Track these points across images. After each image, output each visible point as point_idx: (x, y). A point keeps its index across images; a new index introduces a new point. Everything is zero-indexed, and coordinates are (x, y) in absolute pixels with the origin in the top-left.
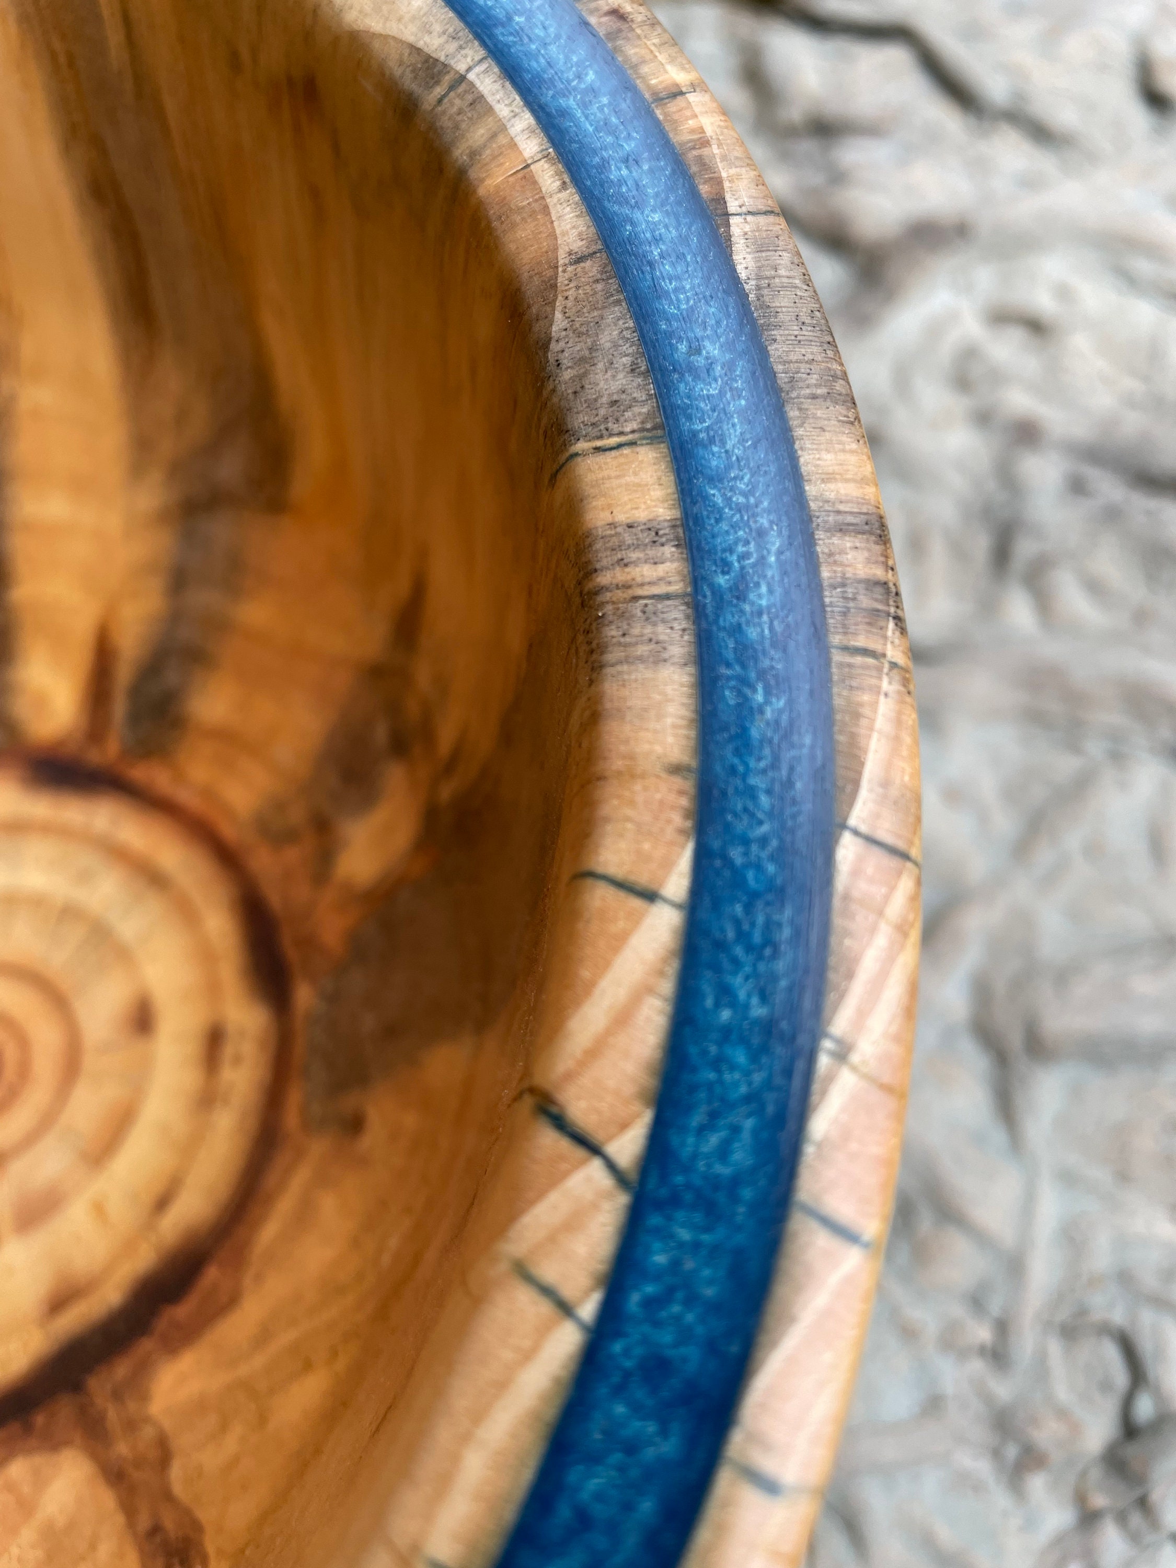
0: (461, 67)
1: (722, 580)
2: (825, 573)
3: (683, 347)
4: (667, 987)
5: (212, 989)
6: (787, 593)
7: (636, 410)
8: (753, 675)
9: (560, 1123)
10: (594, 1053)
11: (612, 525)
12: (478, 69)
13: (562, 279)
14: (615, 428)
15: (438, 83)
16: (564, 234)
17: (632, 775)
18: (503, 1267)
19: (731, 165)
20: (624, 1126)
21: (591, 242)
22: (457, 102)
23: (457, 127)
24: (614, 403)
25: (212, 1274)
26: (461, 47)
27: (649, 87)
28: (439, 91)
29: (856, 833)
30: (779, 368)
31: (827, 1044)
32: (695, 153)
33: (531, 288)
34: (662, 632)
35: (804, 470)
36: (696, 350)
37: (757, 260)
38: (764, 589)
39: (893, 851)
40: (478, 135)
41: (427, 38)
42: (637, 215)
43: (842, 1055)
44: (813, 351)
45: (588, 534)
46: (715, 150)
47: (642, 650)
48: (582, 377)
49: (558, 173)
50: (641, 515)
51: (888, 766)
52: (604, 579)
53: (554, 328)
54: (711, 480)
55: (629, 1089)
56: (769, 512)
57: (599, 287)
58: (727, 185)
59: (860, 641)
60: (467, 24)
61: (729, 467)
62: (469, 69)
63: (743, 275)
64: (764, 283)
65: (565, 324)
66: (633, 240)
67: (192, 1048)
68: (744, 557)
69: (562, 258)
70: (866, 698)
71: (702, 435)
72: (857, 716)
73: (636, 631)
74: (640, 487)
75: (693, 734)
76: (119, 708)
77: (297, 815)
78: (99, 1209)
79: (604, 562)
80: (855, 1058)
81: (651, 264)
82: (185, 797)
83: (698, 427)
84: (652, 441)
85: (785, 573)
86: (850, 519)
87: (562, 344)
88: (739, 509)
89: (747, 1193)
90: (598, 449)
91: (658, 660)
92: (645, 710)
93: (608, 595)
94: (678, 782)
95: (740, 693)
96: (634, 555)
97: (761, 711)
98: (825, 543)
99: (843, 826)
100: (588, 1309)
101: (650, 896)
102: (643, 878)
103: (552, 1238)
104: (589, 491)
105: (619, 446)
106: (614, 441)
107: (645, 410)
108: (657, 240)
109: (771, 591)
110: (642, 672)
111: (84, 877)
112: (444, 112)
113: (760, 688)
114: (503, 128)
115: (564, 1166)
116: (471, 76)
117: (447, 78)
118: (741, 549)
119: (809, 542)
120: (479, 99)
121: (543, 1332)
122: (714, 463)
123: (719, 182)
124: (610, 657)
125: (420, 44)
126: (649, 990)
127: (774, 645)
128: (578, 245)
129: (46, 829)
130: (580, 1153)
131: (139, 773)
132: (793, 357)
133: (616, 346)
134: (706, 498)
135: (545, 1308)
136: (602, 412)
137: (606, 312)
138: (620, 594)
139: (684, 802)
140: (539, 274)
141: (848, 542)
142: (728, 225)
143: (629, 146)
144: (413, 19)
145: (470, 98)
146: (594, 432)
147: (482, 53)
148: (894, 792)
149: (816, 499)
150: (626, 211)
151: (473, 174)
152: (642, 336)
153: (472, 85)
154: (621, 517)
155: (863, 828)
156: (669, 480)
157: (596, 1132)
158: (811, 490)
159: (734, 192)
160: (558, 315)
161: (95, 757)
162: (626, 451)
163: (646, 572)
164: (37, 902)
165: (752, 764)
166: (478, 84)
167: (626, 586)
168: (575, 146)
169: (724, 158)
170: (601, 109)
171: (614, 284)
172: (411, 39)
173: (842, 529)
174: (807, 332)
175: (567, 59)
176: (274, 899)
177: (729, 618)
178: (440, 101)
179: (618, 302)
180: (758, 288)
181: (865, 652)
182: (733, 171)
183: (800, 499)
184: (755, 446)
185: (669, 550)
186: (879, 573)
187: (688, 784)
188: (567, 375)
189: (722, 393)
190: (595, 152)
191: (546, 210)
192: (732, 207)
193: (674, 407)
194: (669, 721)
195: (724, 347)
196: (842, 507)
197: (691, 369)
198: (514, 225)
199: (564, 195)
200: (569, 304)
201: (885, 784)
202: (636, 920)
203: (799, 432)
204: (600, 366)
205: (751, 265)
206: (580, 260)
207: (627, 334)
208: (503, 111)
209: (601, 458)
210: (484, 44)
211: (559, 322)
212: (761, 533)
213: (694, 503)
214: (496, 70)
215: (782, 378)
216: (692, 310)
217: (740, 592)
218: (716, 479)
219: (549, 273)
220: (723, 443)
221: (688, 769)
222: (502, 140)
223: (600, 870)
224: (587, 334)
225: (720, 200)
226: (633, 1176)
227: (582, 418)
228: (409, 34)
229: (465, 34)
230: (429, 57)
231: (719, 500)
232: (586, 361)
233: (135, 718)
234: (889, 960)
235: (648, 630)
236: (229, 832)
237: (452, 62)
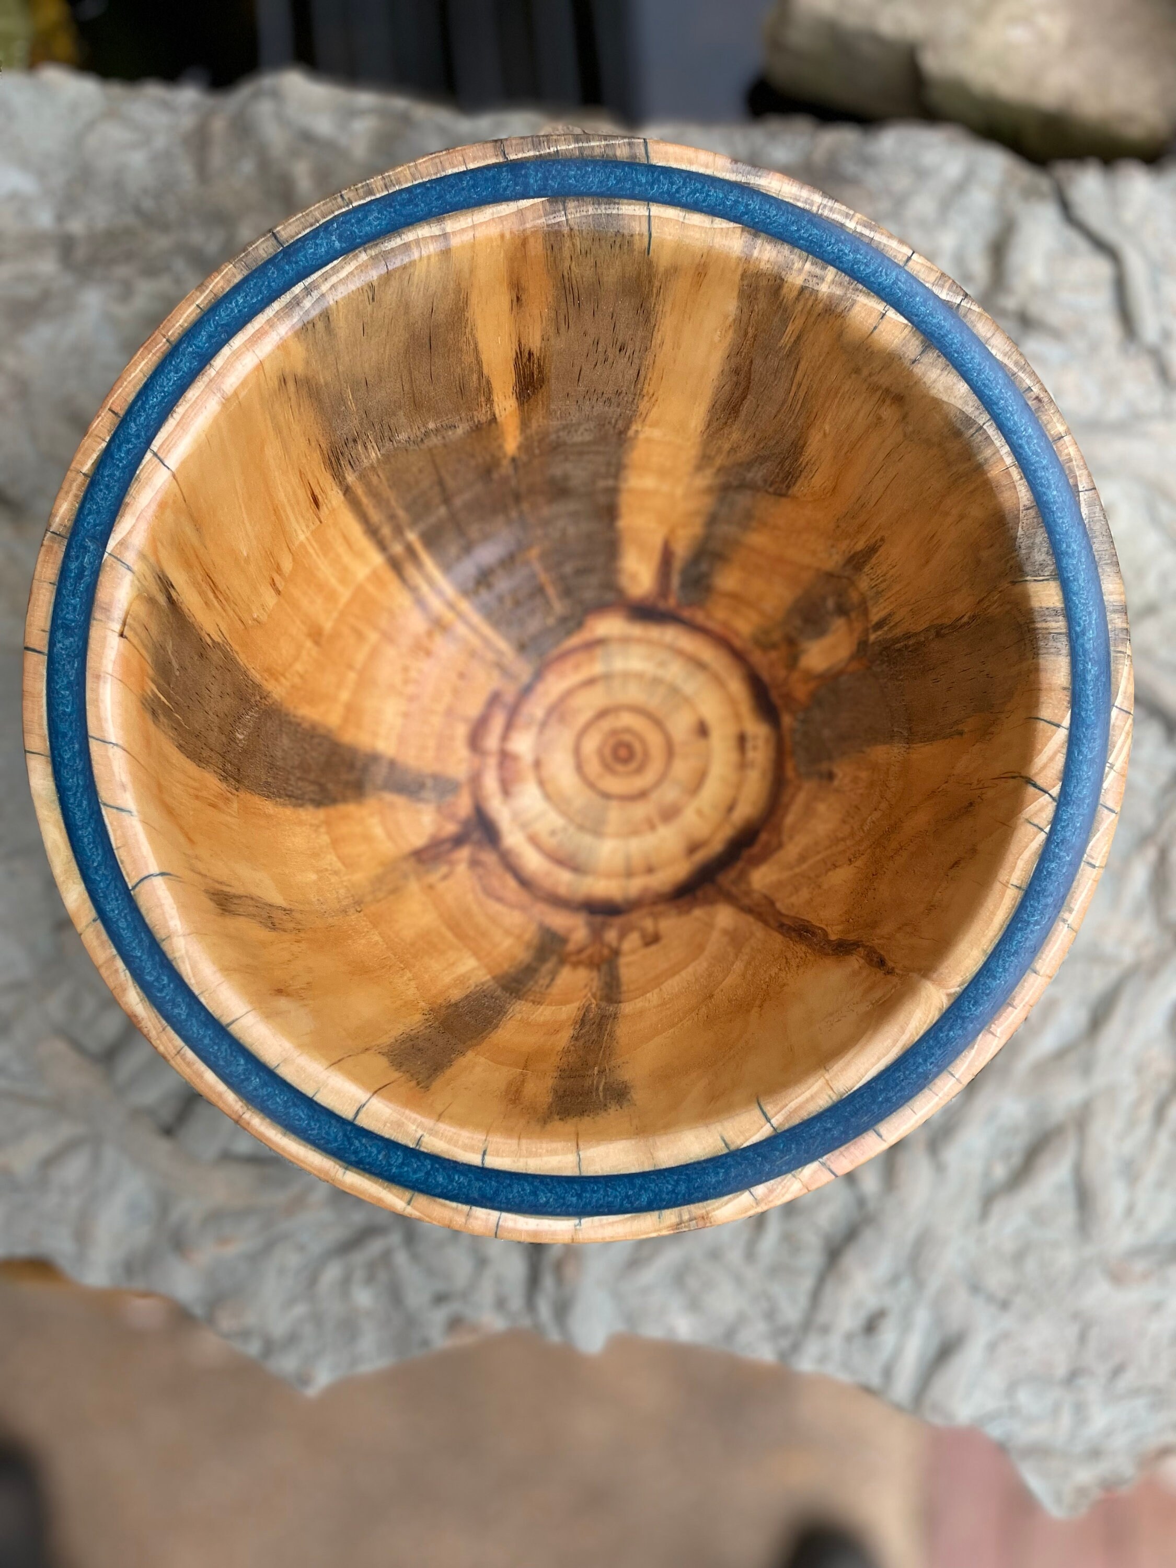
0: (981, 423)
1: (1078, 629)
2: (1110, 627)
3: (1064, 546)
4: (1064, 751)
5: (737, 717)
6: (1097, 633)
7: (1049, 568)
8: (1088, 660)
9: (1035, 786)
10: (1044, 767)
11: (1041, 607)
12: (987, 424)
13: (1021, 515)
14: (1042, 574)
15: (971, 427)
16: (1022, 498)
17: (1051, 690)
18: (1022, 820)
19: (1080, 469)
20: (1054, 786)
21: (1032, 502)
22: (980, 437)
23: (979, 447)
24: (1041, 564)
25: (764, 837)
26: (981, 413)
27: (1051, 435)
28: (972, 431)
29: (1117, 707)
30: (1096, 553)
31: (1108, 765)
32: (1068, 465)
33: (1009, 518)
34: (1059, 645)
35: (1103, 591)
36: (1068, 546)
37: (1089, 510)
38: (1091, 632)
39: (1126, 712)
40: (988, 452)
41: (966, 407)
42: (1048, 492)
43: (1111, 767)
44: (1106, 546)
45: (1031, 609)
46: (1074, 463)
47: (1052, 650)
48: (1030, 553)
49: (1019, 473)
50: (1051, 605)
51: (1126, 688)
52: (1039, 625)
53: (1019, 534)
54: (1074, 594)
55: (1055, 777)
56: (1092, 606)
57: (1035, 520)
58: (1078, 478)
59: (1120, 649)
60: (983, 403)
61: (1080, 590)
62: (984, 424)
63: (1084, 517)
64: (1091, 520)
65: (1023, 533)
66: (1047, 502)
67: (732, 743)
68: (1085, 621)
69: (1021, 508)
70: (1121, 667)
71: (1072, 578)
72: (1118, 672)
73: (1050, 644)
74: (1051, 595)
75: (1070, 678)
76: (676, 581)
77: (776, 636)
78: (700, 813)
79: (1039, 620)
80: (1115, 768)
81: (1053, 512)
82: (710, 625)
83: (1069, 575)
84: (1054, 579)
85: (1097, 627)
86: (1117, 608)
87: (1021, 540)
88: (1084, 604)
89: (1087, 801)
90: (1035, 580)
91: (1058, 654)
92: (1054, 670)
93: (1040, 631)
94: (1066, 692)
95: (1084, 666)
96: (1049, 619)
97: (1090, 671)
98: (1110, 616)
99: (1113, 705)
100: (1047, 829)
101: (1058, 726)
102: (1056, 721)
103: (1036, 813)
104: (1032, 594)
105: (1043, 580)
106: (1041, 578)
107: (1052, 568)
108: (1055, 502)
109: (1093, 633)
110: (1053, 658)
111: (662, 664)
112: (974, 440)
113: (1090, 664)
114: (998, 451)
115: (1037, 796)
116: (985, 427)
117: (976, 426)
118: (1084, 618)
119: (1105, 616)
120: (988, 437)
121: (1036, 835)
122: (1075, 588)
123: (1075, 477)
124: (1041, 652)
125: (964, 410)
126: (1059, 752)
127: (1094, 650)
128: (1027, 503)
129: (639, 641)
130: (1042, 793)
131: (686, 613)
132: (1100, 549)
133: (1041, 543)
134: (1072, 600)
135: (1036, 829)
136: (1037, 567)
137: (1038, 530)
138: (1044, 631)
139: (1068, 698)
140: (1013, 512)
141: (1116, 616)
142: (1079, 496)
143: (1045, 462)
144: (961, 397)
145: (985, 436)
146: (1034, 574)
147: (989, 417)
148: (1128, 695)
149: (1107, 601)
150: (1044, 490)
151: (986, 467)
152: (1050, 541)
153: (985, 430)
154: (1044, 605)
155: (1119, 706)
156: (1061, 593)
157: (1047, 789)
158: (1105, 598)
159: (1081, 481)
160: (1020, 529)
161: (662, 605)
162: (1045, 582)
163: (1054, 625)
164: (639, 676)
165: (1087, 687)
166: (987, 430)
167: (1046, 629)
168: (1025, 461)
169: (1078, 466)
170: (1034, 445)
171: (1040, 519)
172: (960, 407)
173: (1115, 611)
174: (1105, 538)
175: (1021, 421)
176: (765, 676)
177: (1080, 641)
178: (972, 436)
179: (1041, 527)
180: (1089, 522)
181: (1120, 652)
182: (1081, 472)
183: (1102, 600)
184: (1088, 582)
185: (1061, 618)
186: (1125, 625)
187: (1068, 693)
188: (1023, 552)
189: (1077, 564)
190: (1033, 465)
191: (1015, 487)
192: (1081, 489)
193: (1062, 567)
194: (1062, 674)
195: (1079, 545)
196: (1115, 604)
197: (1067, 553)
198: (1002, 491)
199: (1022, 482)
200: (1024, 525)
201: (1125, 693)
202: (1054, 733)
203: (1102, 577)
204: (1036, 550)
205: (1087, 512)
206: (1028, 509)
207: (1045, 539)
208: (998, 444)
209: (1037, 584)
210: (989, 413)
211: (1020, 532)
212: (1090, 613)
213: (1069, 602)
214: (994, 425)
215: (1097, 558)
216: (1067, 531)
217: (1083, 633)
218: (1076, 594)
219: (1016, 512)
220: (1078, 581)
221: (1068, 688)
222: (998, 456)
223: (1042, 718)
224: (1031, 537)
225: (1076, 486)
226: (1057, 798)
227: (1029, 568)
228: (959, 404)
229: (981, 407)
230: (967, 416)
231: (1077, 602)
232: (1031, 548)
233: (684, 585)
234: (1124, 742)
235: (1055, 644)
236: (738, 643)
237: (977, 420)
